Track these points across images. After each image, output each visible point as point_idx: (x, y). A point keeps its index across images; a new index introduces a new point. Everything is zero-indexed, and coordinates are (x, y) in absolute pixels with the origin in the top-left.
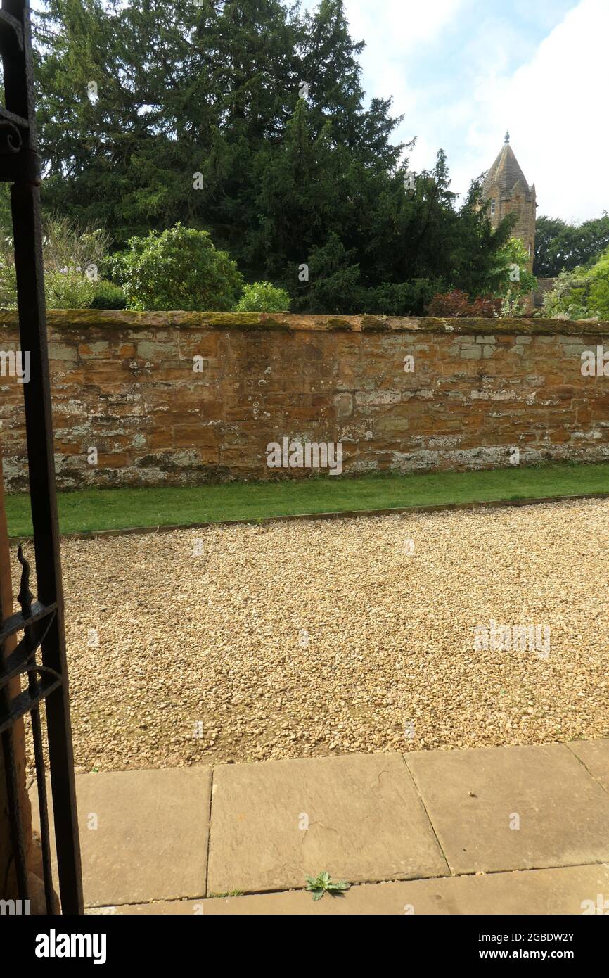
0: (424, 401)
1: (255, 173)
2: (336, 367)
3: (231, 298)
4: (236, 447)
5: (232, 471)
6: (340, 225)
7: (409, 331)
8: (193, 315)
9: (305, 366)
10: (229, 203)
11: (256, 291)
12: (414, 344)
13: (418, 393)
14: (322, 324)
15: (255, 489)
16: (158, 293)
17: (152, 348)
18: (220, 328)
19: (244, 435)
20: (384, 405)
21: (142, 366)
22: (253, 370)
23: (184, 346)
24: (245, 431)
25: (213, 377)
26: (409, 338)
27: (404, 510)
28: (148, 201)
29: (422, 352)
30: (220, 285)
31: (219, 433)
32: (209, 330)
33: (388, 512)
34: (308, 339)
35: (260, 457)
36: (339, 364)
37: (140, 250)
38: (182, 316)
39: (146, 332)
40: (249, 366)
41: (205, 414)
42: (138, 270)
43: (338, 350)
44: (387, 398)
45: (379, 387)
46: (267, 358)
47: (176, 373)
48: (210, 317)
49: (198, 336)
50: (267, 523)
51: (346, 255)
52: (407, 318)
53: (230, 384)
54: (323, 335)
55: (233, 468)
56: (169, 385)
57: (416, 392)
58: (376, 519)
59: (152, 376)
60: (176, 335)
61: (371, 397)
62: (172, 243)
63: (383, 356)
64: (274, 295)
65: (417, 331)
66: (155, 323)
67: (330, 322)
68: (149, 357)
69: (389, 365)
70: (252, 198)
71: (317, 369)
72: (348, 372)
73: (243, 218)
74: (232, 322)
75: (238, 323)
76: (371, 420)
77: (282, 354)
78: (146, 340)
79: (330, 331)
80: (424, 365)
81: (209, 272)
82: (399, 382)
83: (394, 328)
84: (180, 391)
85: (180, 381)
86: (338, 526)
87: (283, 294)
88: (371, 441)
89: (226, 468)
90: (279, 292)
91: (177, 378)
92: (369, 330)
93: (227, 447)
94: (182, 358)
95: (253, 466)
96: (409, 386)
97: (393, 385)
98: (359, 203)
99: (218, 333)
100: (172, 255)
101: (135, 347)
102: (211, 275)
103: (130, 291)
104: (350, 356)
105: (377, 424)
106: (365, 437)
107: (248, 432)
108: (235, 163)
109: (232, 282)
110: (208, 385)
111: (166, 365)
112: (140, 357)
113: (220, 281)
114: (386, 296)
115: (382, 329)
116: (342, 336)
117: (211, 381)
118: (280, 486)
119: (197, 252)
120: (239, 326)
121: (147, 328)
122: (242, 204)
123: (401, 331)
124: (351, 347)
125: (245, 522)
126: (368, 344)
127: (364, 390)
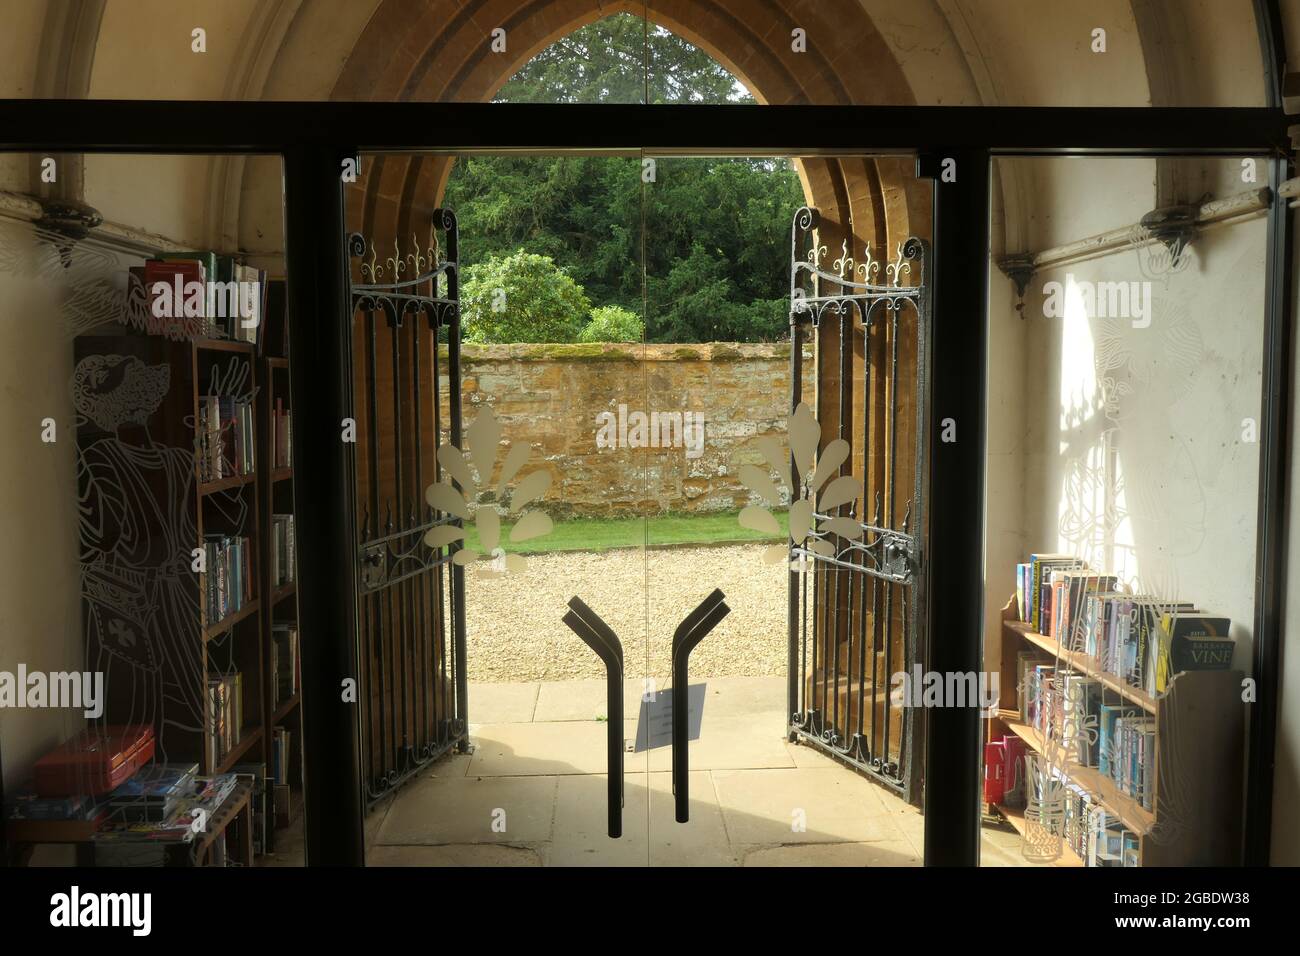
0: (782, 433)
1: (608, 178)
2: (685, 398)
3: (577, 325)
4: (579, 482)
5: (576, 508)
6: (707, 233)
7: (763, 359)
8: (533, 347)
9: (652, 397)
10: (579, 212)
11: (606, 316)
12: (768, 372)
13: (775, 424)
14: (668, 354)
15: (599, 526)
16: (500, 322)
17: (494, 381)
18: (562, 360)
19: (587, 470)
20: (738, 437)
21: (484, 400)
22: (597, 402)
23: (526, 379)
24: (589, 466)
25: (555, 410)
26: (764, 366)
27: (746, 542)
28: (487, 214)
29: (778, 380)
30: (565, 313)
31: (561, 469)
32: (552, 362)
33: (731, 544)
34: (654, 370)
35: (605, 493)
36: (688, 394)
37: (481, 277)
38: (522, 348)
39: (488, 365)
40: (592, 399)
41: (547, 448)
42: (479, 299)
43: (687, 379)
44: (742, 430)
45: (732, 418)
46: (611, 389)
47: (517, 407)
48: (552, 349)
49: (541, 369)
50: (606, 551)
51: (715, 267)
52: (761, 346)
53: (573, 417)
54: (670, 365)
55: (577, 504)
56: (510, 419)
57: (772, 423)
58: (717, 550)
59: (493, 409)
60: (518, 368)
61: (724, 429)
62: (515, 270)
63: (734, 386)
64: (625, 320)
65: (772, 359)
66: (497, 356)
67: (677, 351)
68: (491, 390)
69: (741, 395)
70: (606, 205)
71: (664, 400)
72: (698, 402)
73: (595, 227)
74: (575, 354)
75: (581, 355)
76: (724, 454)
77: (627, 385)
78: (488, 374)
79: (678, 361)
80: (781, 394)
81: (553, 300)
82: (754, 413)
83: (746, 356)
84: (521, 425)
85: (522, 415)
86: (678, 555)
87: (635, 319)
88: (725, 476)
89: (569, 504)
90: (630, 316)
91: (517, 411)
92: (719, 359)
93: (570, 482)
94: (524, 390)
95: (597, 503)
96: (766, 417)
97: (748, 416)
98: (729, 209)
99: (561, 365)
100: (514, 283)
101: (477, 380)
102: (556, 303)
103: (470, 320)
104: (699, 386)
105: (731, 458)
106: (717, 472)
107: (592, 467)
108: (586, 167)
109: (579, 308)
110: (550, 418)
111: (508, 399)
112: (481, 391)
113: (565, 308)
114: (760, 314)
115: (733, 358)
116: (691, 365)
117: (553, 414)
118: (626, 523)
119: (541, 279)
120: (581, 357)
121: (489, 361)
122: (595, 211)
123: (753, 359)
124: (700, 377)
125: (584, 551)
126: (719, 373)
127: (715, 421)
